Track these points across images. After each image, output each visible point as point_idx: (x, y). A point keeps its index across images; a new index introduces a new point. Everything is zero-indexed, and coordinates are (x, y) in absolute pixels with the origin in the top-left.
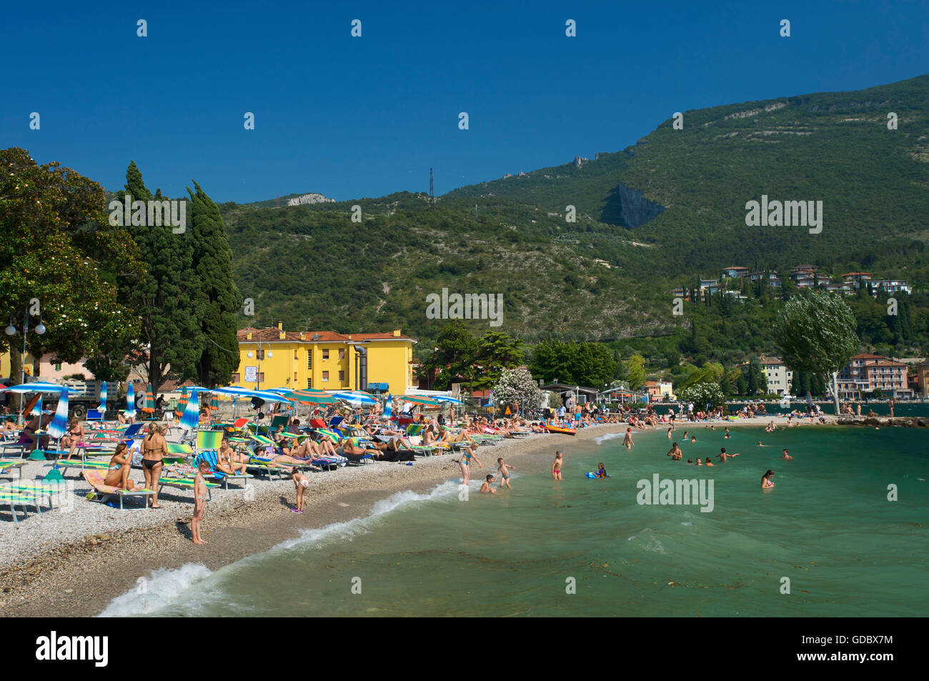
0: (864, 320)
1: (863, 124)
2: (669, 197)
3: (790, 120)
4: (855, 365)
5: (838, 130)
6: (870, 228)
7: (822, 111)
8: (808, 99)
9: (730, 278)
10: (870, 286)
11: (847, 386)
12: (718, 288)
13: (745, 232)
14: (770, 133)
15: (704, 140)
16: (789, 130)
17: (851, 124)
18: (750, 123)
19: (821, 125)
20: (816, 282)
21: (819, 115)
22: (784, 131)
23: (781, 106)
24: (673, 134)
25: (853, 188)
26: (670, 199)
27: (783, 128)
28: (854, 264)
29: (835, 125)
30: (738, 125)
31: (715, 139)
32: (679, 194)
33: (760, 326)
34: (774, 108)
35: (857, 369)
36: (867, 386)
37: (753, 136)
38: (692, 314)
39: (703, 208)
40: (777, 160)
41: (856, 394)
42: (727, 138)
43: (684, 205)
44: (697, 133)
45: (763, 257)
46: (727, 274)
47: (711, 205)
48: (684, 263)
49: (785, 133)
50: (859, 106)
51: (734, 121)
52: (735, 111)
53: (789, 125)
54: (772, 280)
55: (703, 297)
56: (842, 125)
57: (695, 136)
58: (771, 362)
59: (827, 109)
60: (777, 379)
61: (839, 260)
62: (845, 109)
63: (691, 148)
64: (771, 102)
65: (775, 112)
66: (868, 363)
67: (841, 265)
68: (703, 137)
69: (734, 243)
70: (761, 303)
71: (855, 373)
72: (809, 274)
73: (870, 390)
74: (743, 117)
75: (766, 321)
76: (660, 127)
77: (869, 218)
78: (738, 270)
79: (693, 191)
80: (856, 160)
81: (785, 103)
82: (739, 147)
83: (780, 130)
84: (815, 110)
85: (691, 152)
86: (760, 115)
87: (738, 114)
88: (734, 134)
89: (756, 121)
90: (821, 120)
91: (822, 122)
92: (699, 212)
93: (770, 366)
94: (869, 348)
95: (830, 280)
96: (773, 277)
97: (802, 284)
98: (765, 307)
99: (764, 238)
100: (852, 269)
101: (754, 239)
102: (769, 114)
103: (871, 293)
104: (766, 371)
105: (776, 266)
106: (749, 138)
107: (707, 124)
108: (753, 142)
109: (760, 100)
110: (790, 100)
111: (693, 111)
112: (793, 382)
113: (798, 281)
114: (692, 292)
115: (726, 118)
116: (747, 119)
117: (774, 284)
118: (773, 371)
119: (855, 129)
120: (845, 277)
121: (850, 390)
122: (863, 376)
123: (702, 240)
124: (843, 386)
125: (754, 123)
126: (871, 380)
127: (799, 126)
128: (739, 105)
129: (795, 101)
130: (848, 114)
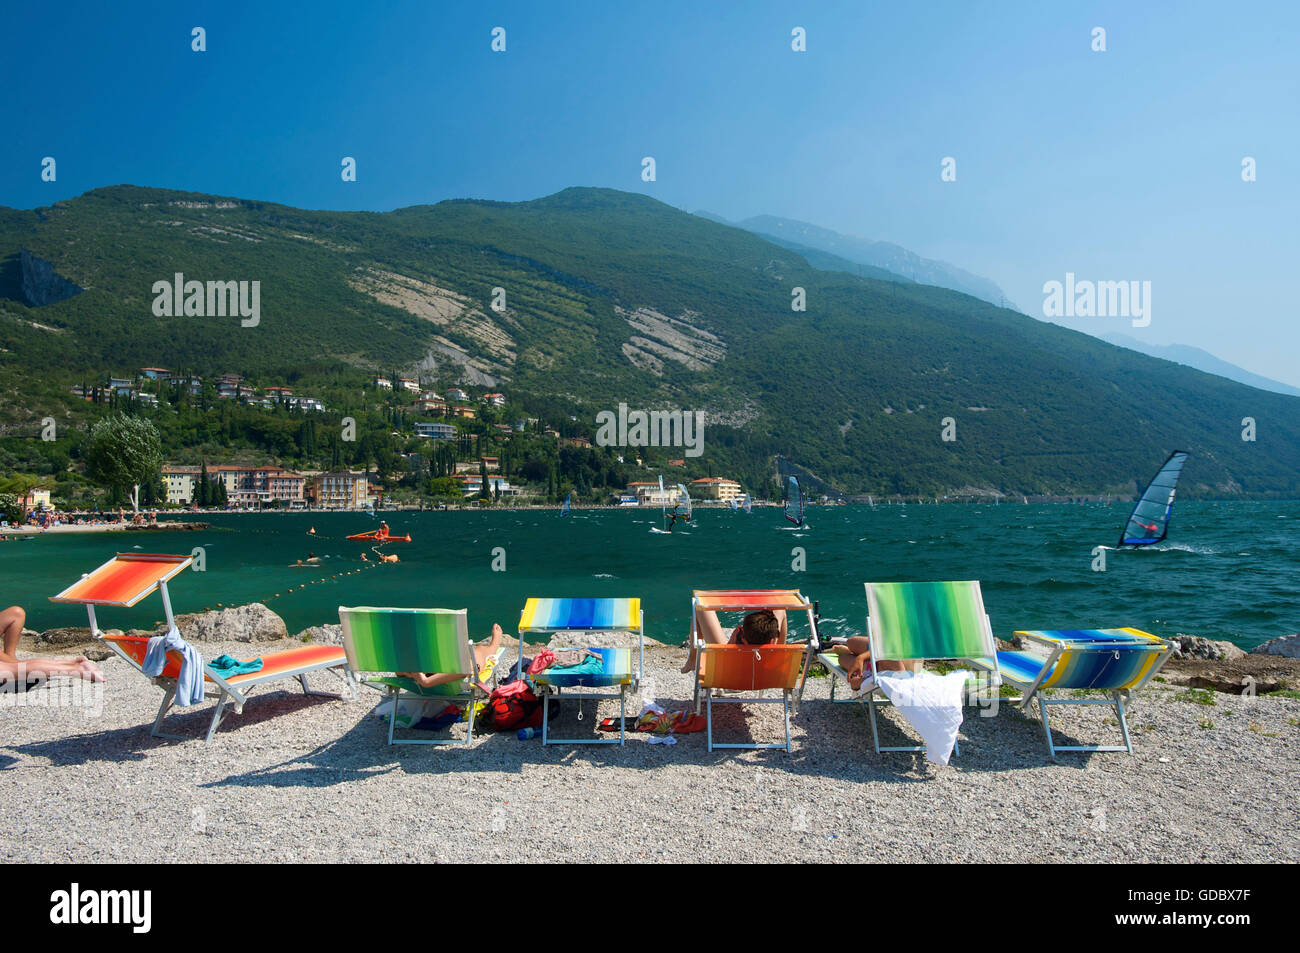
0: (276, 434)
1: (310, 244)
2: (90, 278)
3: (241, 222)
4: (258, 476)
5: (286, 244)
6: (306, 345)
7: (273, 222)
8: (260, 206)
9: (148, 380)
10: (288, 401)
11: (249, 497)
12: (131, 389)
13: (178, 331)
14: (219, 231)
15: (142, 222)
16: (237, 233)
17: (300, 241)
18: (197, 216)
19: (271, 235)
20: (238, 394)
21: (270, 225)
22: (233, 232)
23: (232, 206)
24: (103, 207)
25: (294, 304)
26: (91, 281)
27: (232, 229)
28: (280, 378)
29: (284, 238)
30: (184, 215)
31: (155, 224)
32: (103, 277)
33: (170, 434)
34: (225, 206)
35: (260, 480)
36: (267, 496)
37: (200, 231)
38: (92, 415)
39: (132, 298)
40: (223, 261)
41: (256, 504)
42: (169, 226)
43: (108, 290)
44: (134, 212)
45: (195, 360)
46: (144, 375)
47: (141, 295)
48: (101, 356)
49: (235, 235)
50: (308, 226)
51: (179, 209)
52: (182, 199)
53: (240, 228)
54: (193, 387)
55: (107, 397)
56: (291, 240)
57: (130, 215)
58: (175, 471)
59: (278, 220)
60: (180, 488)
61: (267, 373)
62: (296, 226)
63: (124, 227)
64: (223, 200)
65: (226, 211)
66: (270, 475)
67: (267, 378)
68: (142, 218)
69: (165, 341)
70: (176, 409)
71: (258, 484)
72: (234, 384)
73: (270, 500)
74: (190, 207)
75: (177, 428)
76: (88, 194)
77: (306, 335)
78: (159, 373)
79: (122, 277)
80: (300, 277)
81: (237, 204)
82: (182, 239)
83: (229, 231)
84: (266, 219)
85: (123, 232)
86: (209, 210)
87: (184, 203)
88: (178, 223)
89: (204, 215)
90: (272, 230)
91: (272, 232)
92: (126, 301)
93: (173, 475)
94: (275, 461)
95: (254, 393)
96: (195, 383)
97: (224, 394)
98: (180, 414)
99: (199, 340)
100: (278, 383)
101: (188, 341)
102: (219, 211)
103: (287, 408)
104: (168, 480)
105: (202, 372)
106: (194, 232)
107: (146, 205)
108: (197, 236)
109: (212, 194)
110: (243, 202)
111: (132, 186)
112: (194, 491)
113: (220, 391)
114: (95, 391)
115: (171, 204)
116: (195, 211)
117: (195, 391)
118: (177, 480)
119: (303, 247)
120: (268, 391)
121: (252, 500)
122: (265, 487)
123: (127, 332)
124: (245, 496)
125: (201, 217)
126: (271, 491)
127: (250, 231)
128: (187, 193)
129: (249, 205)
130: (298, 230)
